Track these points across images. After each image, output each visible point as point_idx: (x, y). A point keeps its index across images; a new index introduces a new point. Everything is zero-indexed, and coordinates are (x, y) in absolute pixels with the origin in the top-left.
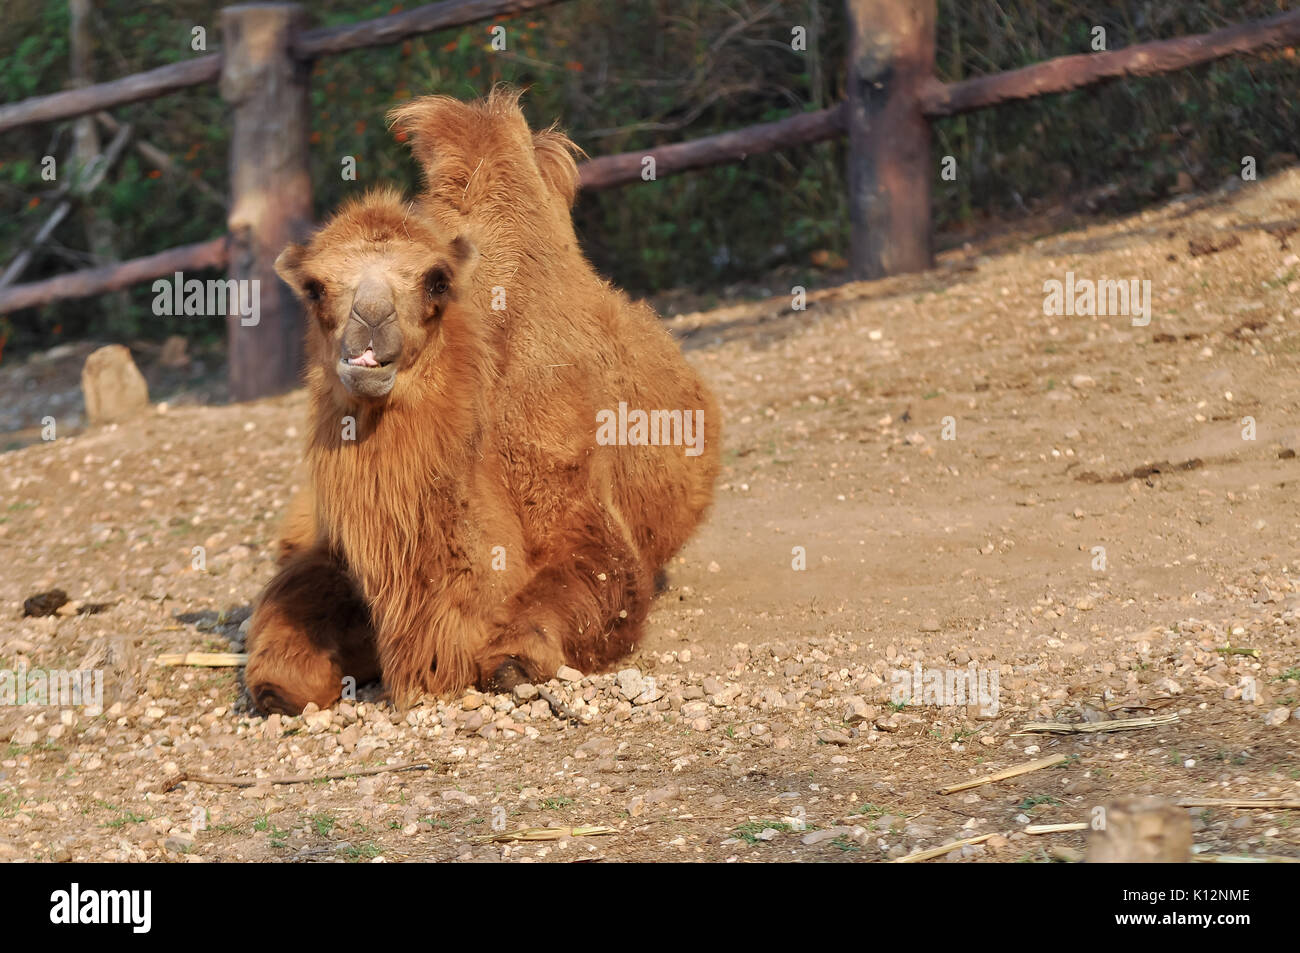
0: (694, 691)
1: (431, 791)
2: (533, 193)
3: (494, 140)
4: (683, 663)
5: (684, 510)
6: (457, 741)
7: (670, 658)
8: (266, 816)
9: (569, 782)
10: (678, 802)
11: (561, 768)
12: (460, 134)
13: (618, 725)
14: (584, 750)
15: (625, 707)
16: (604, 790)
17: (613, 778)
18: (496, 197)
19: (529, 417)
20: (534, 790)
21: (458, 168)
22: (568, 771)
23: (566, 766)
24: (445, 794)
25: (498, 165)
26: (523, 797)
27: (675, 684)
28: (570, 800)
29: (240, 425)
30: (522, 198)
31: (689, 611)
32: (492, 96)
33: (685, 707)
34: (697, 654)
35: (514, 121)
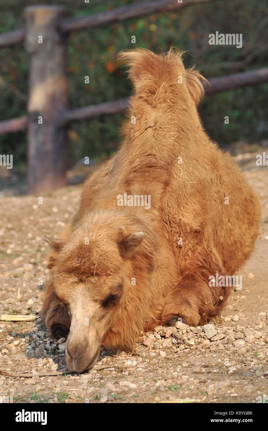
0: (240, 335)
1: (115, 381)
2: (185, 100)
3: (170, 74)
4: (235, 321)
5: (240, 254)
6: (128, 357)
7: (229, 319)
8: (36, 393)
9: (179, 378)
10: (230, 388)
11: (175, 371)
12: (154, 70)
13: (203, 350)
14: (187, 362)
15: (207, 342)
16: (196, 381)
17: (200, 376)
18: (169, 101)
19: (179, 205)
20: (163, 381)
21: (152, 85)
22: (179, 372)
23: (178, 370)
24: (121, 383)
25: (171, 86)
26: (157, 384)
27: (231, 331)
28: (179, 386)
29: (31, 206)
30: (180, 102)
31: (238, 297)
32: (169, 53)
33: (235, 343)
34: (242, 317)
35: (179, 66)
